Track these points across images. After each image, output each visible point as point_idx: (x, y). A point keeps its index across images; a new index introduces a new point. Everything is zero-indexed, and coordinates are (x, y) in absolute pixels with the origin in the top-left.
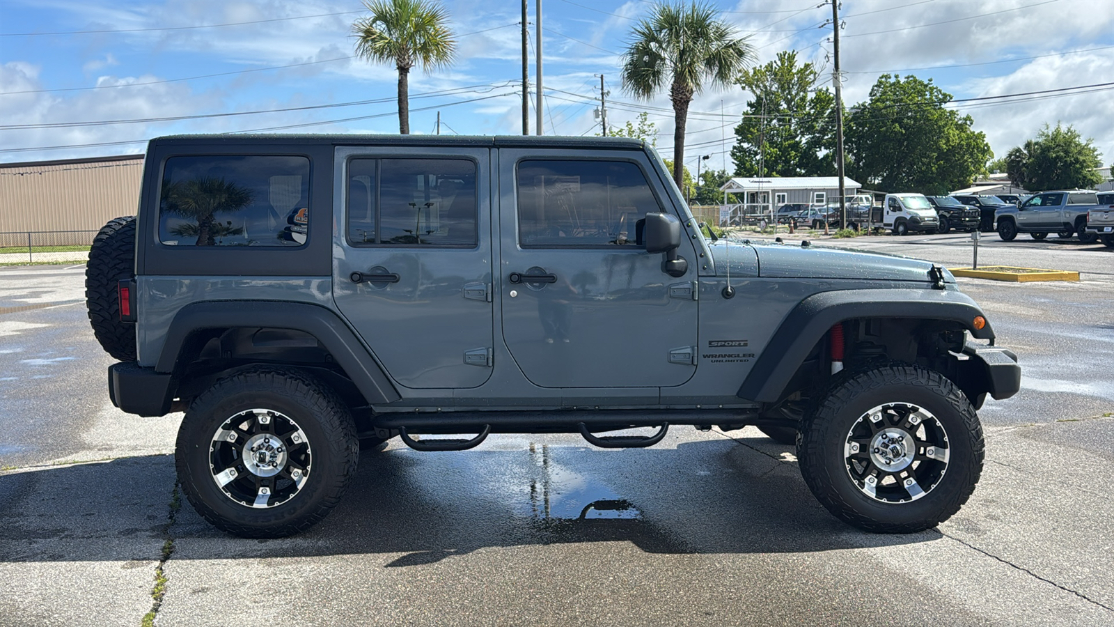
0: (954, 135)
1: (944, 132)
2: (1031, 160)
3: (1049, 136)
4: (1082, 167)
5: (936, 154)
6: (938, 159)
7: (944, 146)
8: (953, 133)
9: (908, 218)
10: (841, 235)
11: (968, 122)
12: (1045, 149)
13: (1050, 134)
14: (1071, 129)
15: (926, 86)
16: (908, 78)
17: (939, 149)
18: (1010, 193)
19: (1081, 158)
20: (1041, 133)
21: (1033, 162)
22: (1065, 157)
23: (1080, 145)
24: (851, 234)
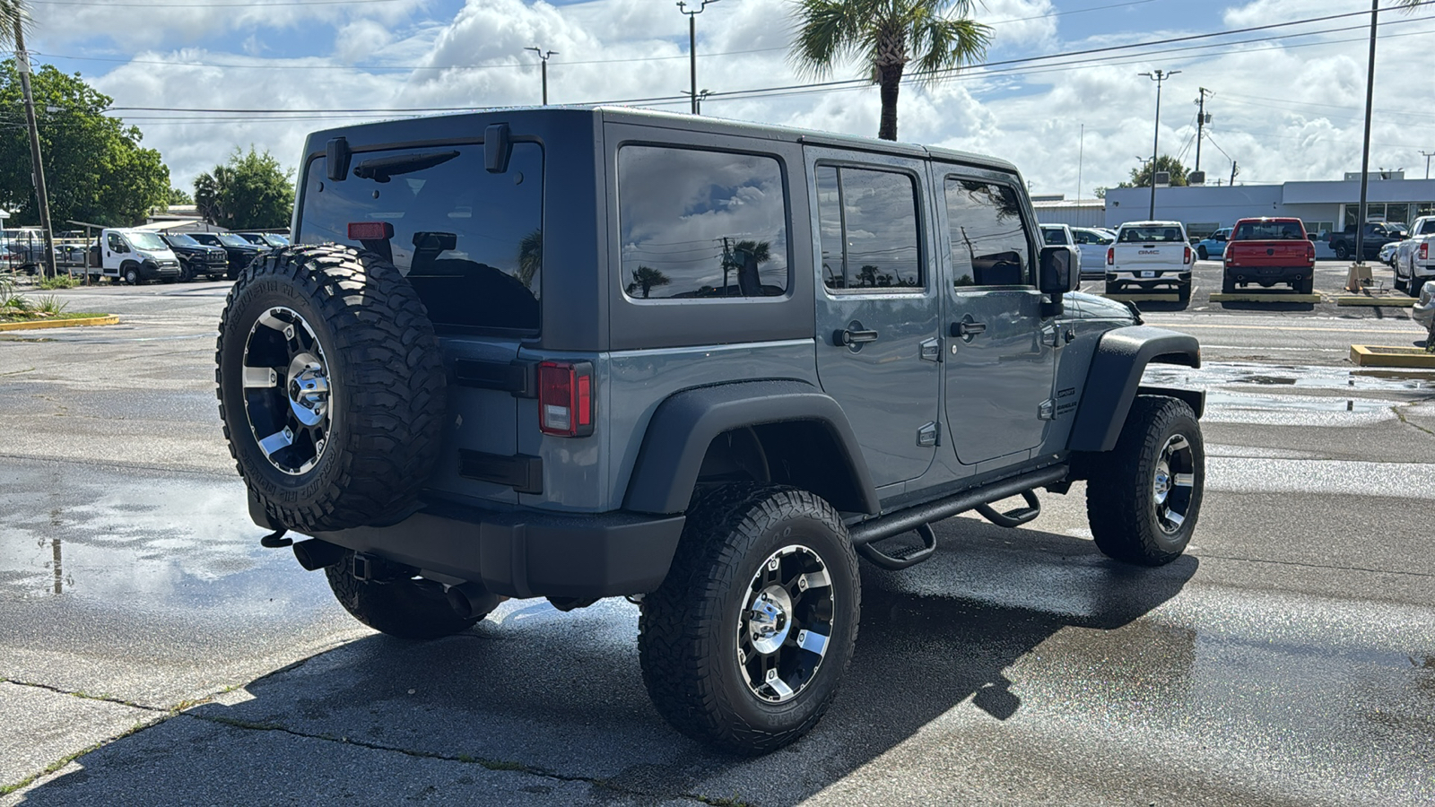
0: (121, 152)
1: (105, 147)
2: (225, 191)
3: (243, 162)
4: (287, 202)
5: (98, 176)
6: (102, 182)
7: (110, 166)
8: (120, 148)
9: (141, 262)
10: (52, 284)
11: (136, 136)
12: (241, 179)
13: (244, 160)
14: (269, 155)
15: (72, 82)
16: (44, 67)
17: (102, 169)
18: (208, 231)
19: (284, 192)
20: (233, 158)
21: (228, 194)
22: (266, 189)
23: (280, 175)
24: (67, 283)
